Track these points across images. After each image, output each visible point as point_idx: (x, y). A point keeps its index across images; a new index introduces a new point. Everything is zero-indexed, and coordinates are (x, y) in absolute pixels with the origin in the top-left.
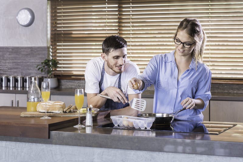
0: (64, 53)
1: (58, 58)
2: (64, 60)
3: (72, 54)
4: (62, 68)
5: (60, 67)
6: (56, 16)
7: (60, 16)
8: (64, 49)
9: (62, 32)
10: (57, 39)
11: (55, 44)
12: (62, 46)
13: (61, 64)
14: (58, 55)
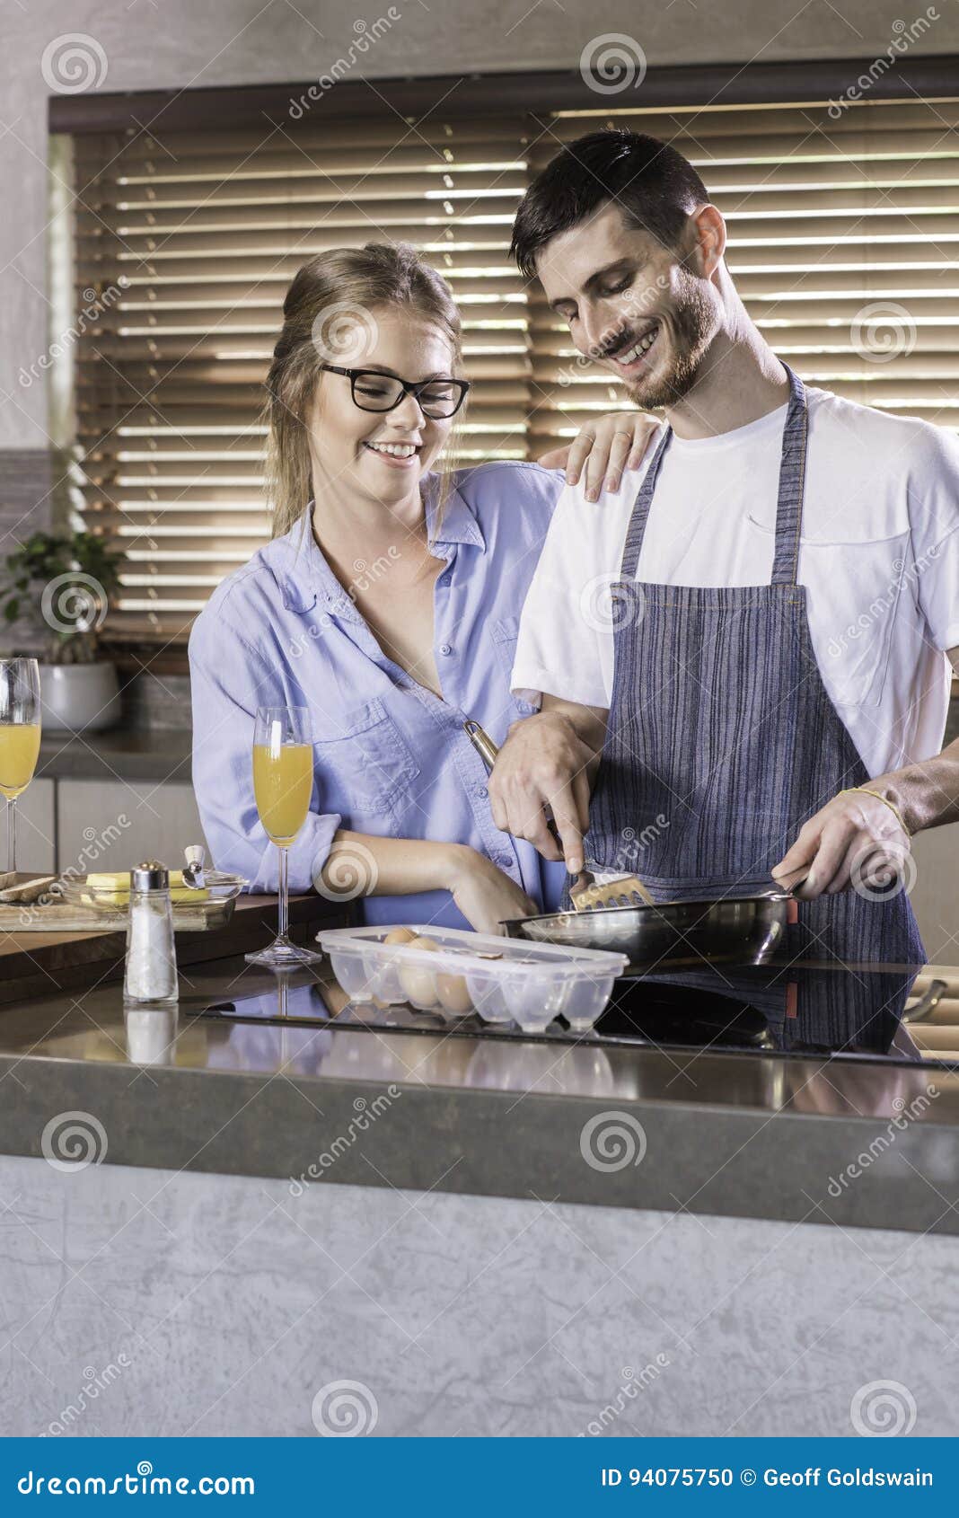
0: (164, 492)
1: (125, 531)
2: (163, 542)
3: (209, 499)
4: (152, 593)
5: (141, 592)
6: (110, 240)
7: (137, 242)
8: (164, 467)
9: (153, 347)
10: (116, 399)
11: (105, 431)
12: (148, 449)
13: (142, 567)
14: (125, 506)
